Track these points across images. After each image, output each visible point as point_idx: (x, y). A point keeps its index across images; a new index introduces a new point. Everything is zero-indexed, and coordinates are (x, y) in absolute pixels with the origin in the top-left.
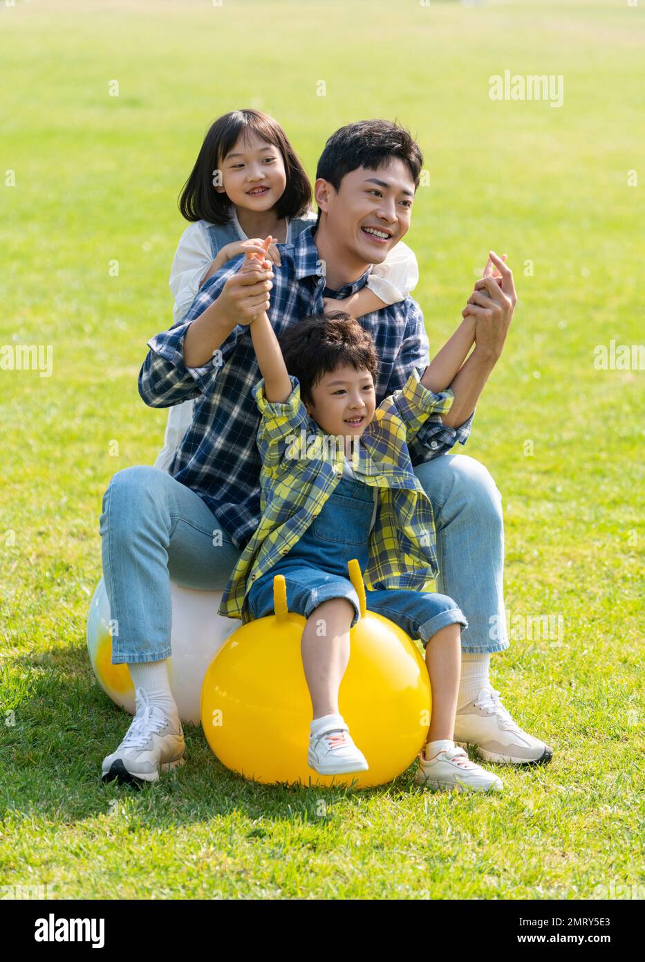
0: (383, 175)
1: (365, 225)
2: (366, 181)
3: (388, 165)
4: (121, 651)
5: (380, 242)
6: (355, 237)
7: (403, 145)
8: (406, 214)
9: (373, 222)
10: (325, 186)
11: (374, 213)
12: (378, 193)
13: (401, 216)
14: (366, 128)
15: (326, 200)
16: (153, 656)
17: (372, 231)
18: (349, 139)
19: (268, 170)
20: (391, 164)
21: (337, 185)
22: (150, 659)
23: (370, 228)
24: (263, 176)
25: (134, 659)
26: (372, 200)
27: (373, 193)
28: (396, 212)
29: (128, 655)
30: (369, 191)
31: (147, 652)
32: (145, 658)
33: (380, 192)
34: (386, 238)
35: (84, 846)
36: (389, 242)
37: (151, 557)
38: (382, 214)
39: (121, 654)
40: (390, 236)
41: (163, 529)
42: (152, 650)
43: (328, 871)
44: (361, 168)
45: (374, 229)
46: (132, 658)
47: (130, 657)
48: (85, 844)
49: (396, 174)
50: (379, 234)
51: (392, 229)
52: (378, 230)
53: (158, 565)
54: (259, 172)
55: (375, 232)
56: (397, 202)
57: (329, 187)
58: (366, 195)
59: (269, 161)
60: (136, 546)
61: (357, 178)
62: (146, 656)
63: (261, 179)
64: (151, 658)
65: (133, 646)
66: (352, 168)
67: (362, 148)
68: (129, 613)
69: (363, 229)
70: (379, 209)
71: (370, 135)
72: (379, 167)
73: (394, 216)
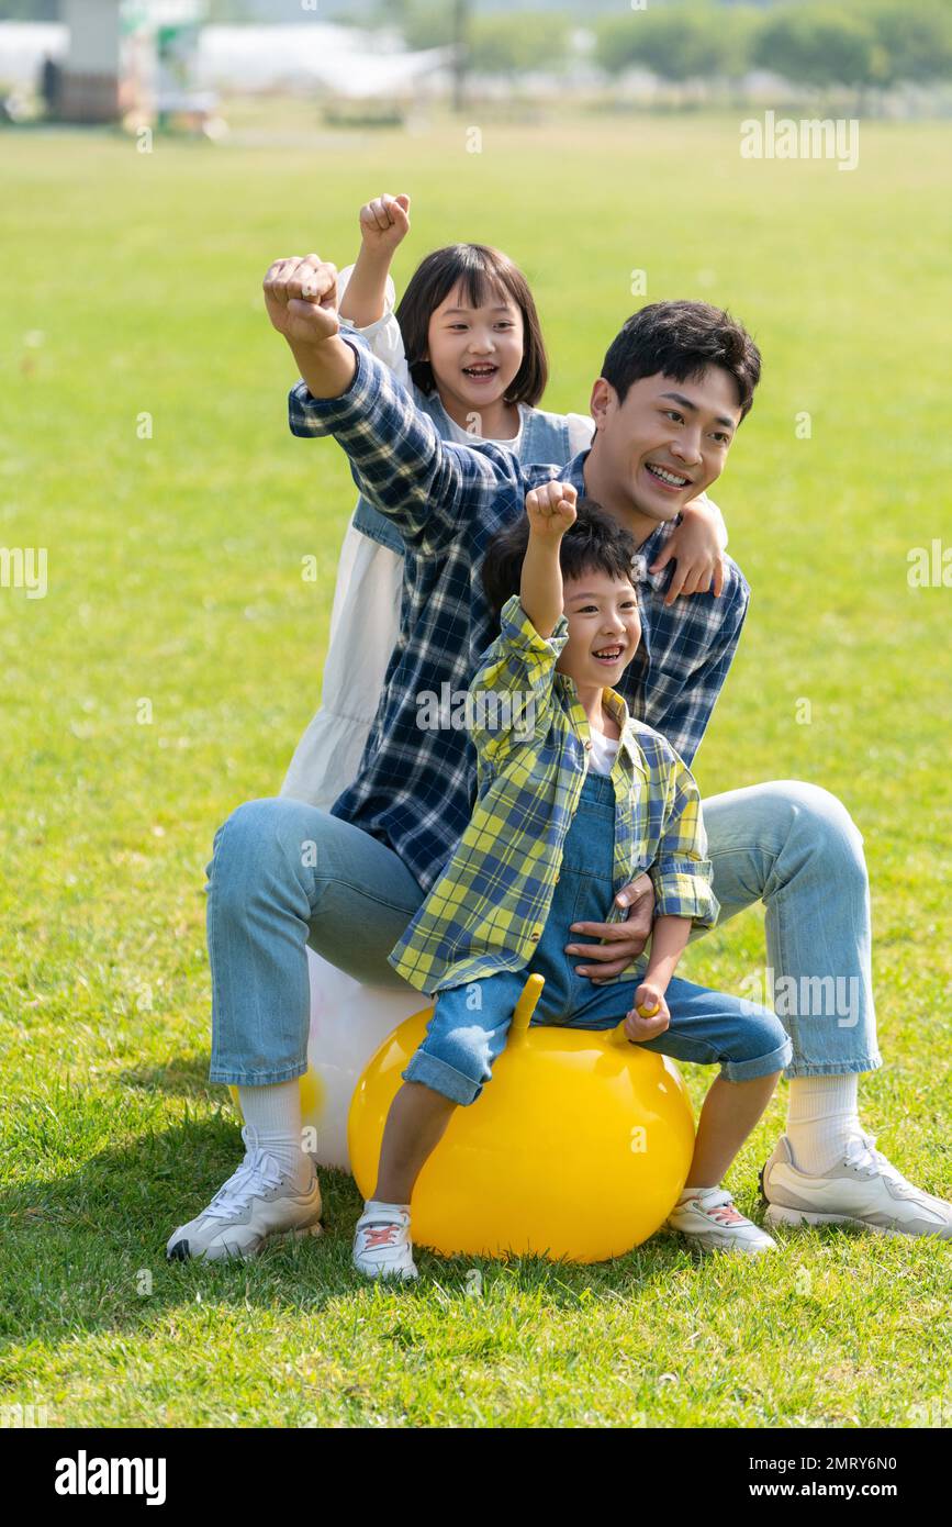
0: (690, 392)
1: (651, 461)
2: (664, 396)
3: (701, 378)
4: (222, 1066)
5: (671, 491)
6: (634, 475)
7: (728, 352)
8: (719, 453)
9: (662, 458)
10: (606, 391)
11: (667, 446)
12: (677, 416)
13: (707, 455)
14: (680, 315)
15: (604, 413)
16: (269, 1076)
17: (660, 471)
18: (650, 329)
19: (501, 339)
20: (707, 377)
21: (622, 395)
22: (263, 1081)
23: (658, 467)
24: (492, 349)
25: (239, 1078)
26: (668, 428)
27: (670, 415)
28: (701, 447)
29: (231, 1072)
30: (664, 412)
31: (260, 1071)
32: (256, 1078)
33: (681, 415)
34: (681, 485)
35: (128, 1348)
36: (685, 491)
37: (274, 931)
38: (678, 449)
39: (222, 1070)
40: (688, 483)
41: (298, 894)
42: (267, 1068)
43: (488, 1389)
44: (659, 376)
45: (664, 469)
46: (236, 1078)
47: (234, 1075)
48: (129, 1345)
49: (712, 392)
50: (670, 477)
51: (691, 475)
52: (669, 472)
53: (285, 943)
54: (486, 341)
55: (665, 474)
56: (705, 433)
57: (612, 395)
58: (659, 417)
59: (503, 326)
60: (250, 916)
61: (652, 389)
62: (258, 1076)
63: (490, 353)
64: (265, 1079)
65: (239, 1059)
66: (648, 372)
67: (667, 346)
68: (236, 1012)
69: (648, 467)
70: (675, 441)
71: (681, 326)
72: (688, 379)
73: (696, 453)
